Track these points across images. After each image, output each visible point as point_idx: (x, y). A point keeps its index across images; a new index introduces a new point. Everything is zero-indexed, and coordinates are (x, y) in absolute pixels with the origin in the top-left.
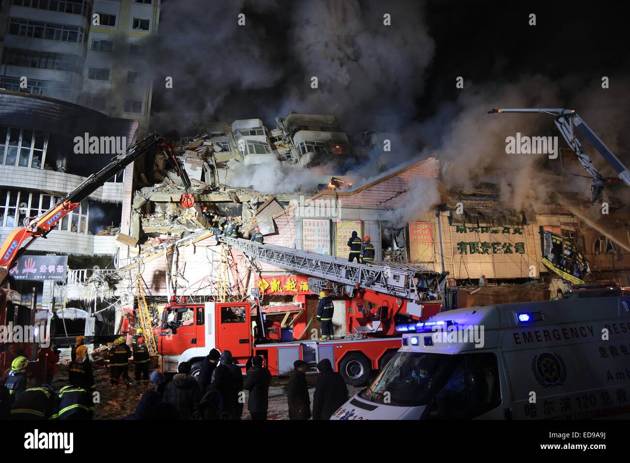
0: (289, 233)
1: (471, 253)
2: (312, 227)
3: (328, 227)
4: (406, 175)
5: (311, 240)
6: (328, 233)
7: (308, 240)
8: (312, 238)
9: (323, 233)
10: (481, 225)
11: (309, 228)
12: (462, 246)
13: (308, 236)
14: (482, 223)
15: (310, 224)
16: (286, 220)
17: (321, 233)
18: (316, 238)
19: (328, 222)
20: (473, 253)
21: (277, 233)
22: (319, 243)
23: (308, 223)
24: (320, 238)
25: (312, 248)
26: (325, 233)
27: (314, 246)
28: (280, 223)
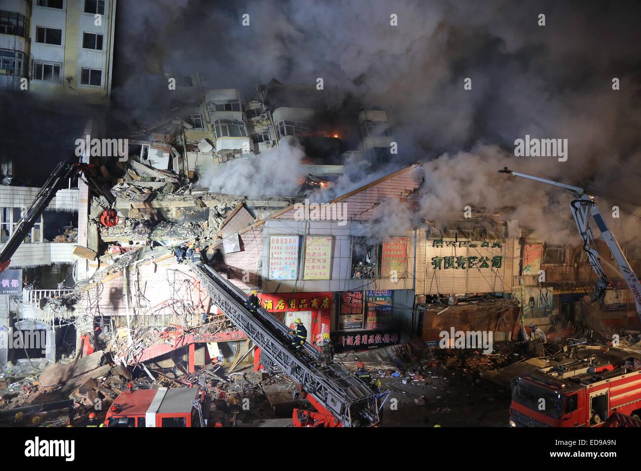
0: (256, 249)
1: (445, 268)
2: (279, 245)
3: (296, 244)
4: (387, 184)
5: (278, 258)
6: (297, 250)
7: (275, 258)
8: (279, 256)
9: (291, 251)
10: (459, 239)
11: (277, 245)
12: (436, 262)
13: (275, 253)
14: (460, 237)
15: (277, 242)
16: (253, 236)
17: (288, 251)
18: (284, 256)
19: (297, 238)
20: (447, 268)
21: (242, 249)
22: (286, 261)
23: (275, 241)
24: (288, 256)
25: (279, 266)
26: (293, 251)
27: (280, 264)
28: (246, 239)
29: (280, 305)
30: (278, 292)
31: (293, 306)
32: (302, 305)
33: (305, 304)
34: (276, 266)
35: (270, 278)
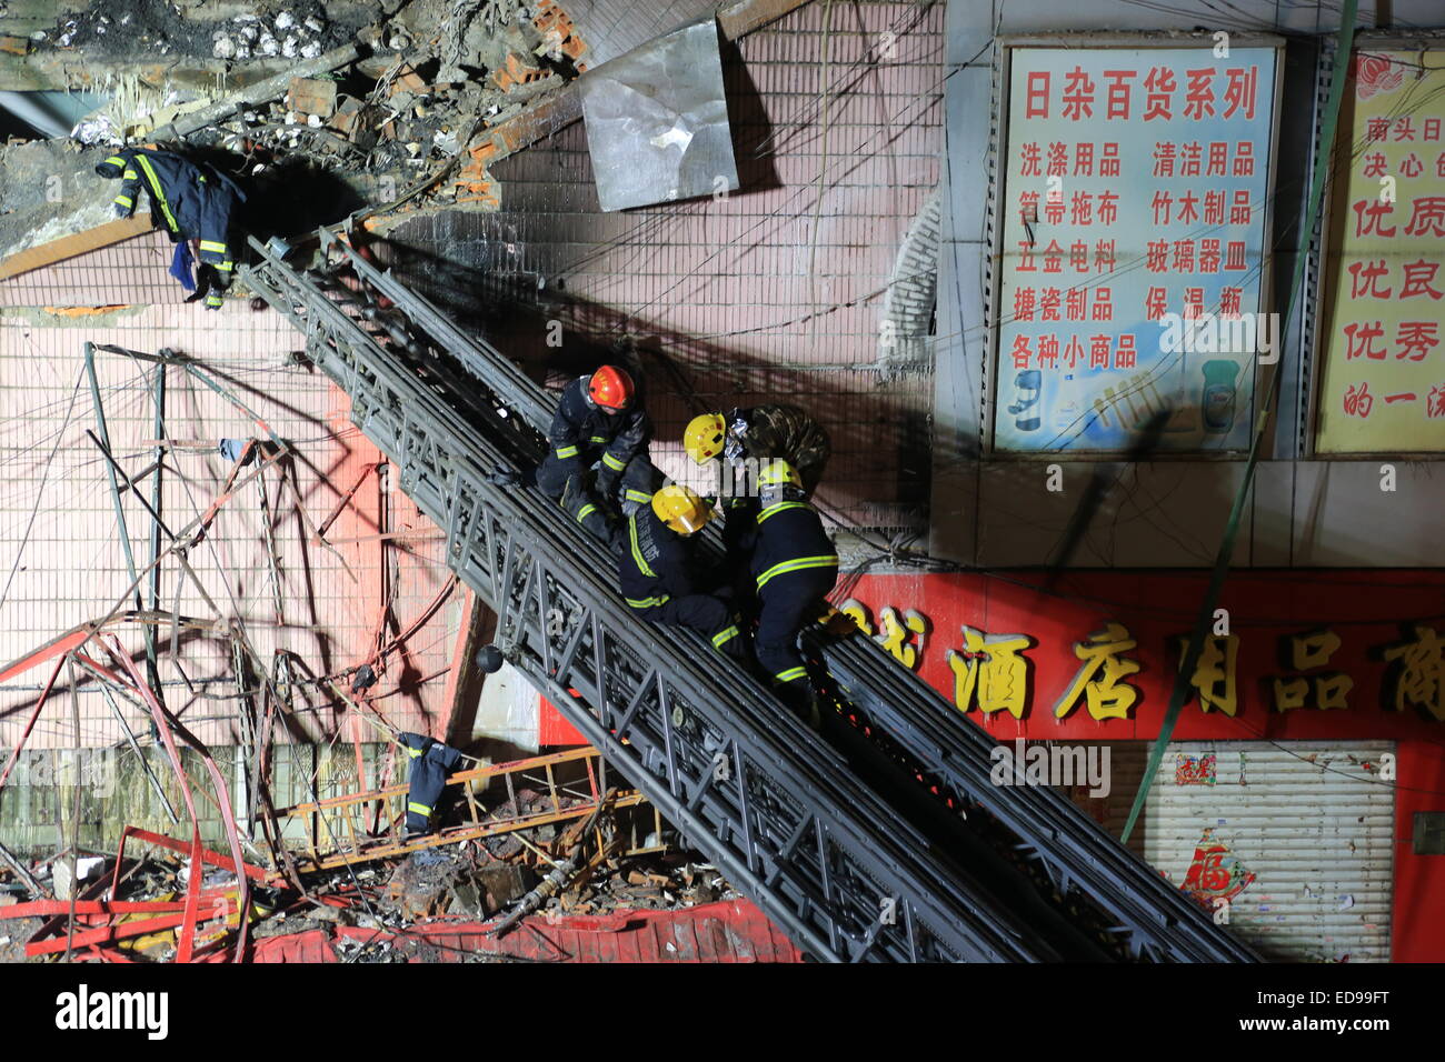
0: (877, 171)
2: (1095, 128)
5: (1078, 255)
6: (1257, 183)
7: (1053, 256)
8: (1094, 234)
9: (1200, 185)
11: (1072, 133)
13: (1055, 211)
15: (1077, 102)
16: (852, 48)
17: (1179, 186)
19: (1264, 67)
22: (1157, 280)
23: (1057, 90)
24: (1174, 231)
25: (1088, 330)
26: (1225, 186)
27: (1103, 312)
29: (1098, 676)
30: (1082, 558)
31: (1219, 689)
32: (1302, 687)
33: (1327, 673)
34: (1063, 328)
35: (1010, 434)
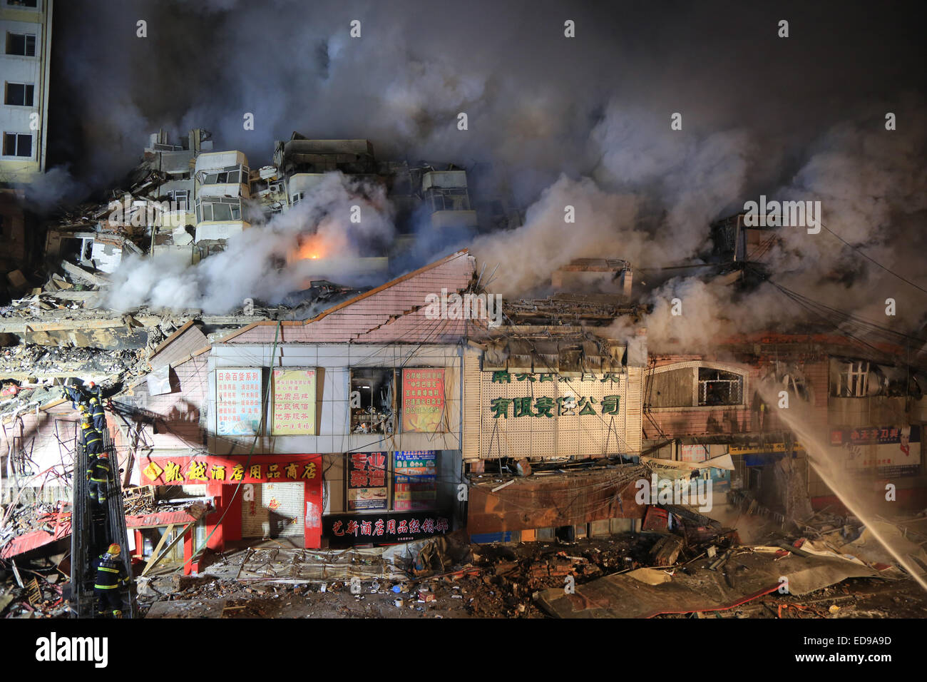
0: (199, 389)
1: (515, 416)
2: (231, 382)
4: (410, 285)
5: (229, 403)
6: (259, 390)
7: (225, 403)
8: (232, 399)
9: (250, 391)
10: (536, 370)
11: (227, 383)
12: (499, 407)
13: (225, 396)
14: (539, 366)
15: (228, 378)
16: (194, 369)
17: (246, 391)
19: (259, 372)
20: (519, 416)
21: (176, 390)
22: (243, 407)
23: (224, 376)
24: (246, 399)
25: (232, 415)
26: (254, 391)
27: (234, 412)
28: (182, 374)
29: (237, 473)
30: (234, 453)
31: (258, 475)
32: (272, 474)
33: (276, 472)
34: (228, 415)
35: (220, 433)
